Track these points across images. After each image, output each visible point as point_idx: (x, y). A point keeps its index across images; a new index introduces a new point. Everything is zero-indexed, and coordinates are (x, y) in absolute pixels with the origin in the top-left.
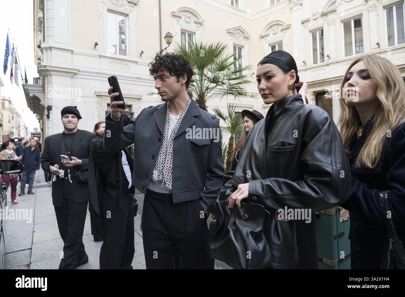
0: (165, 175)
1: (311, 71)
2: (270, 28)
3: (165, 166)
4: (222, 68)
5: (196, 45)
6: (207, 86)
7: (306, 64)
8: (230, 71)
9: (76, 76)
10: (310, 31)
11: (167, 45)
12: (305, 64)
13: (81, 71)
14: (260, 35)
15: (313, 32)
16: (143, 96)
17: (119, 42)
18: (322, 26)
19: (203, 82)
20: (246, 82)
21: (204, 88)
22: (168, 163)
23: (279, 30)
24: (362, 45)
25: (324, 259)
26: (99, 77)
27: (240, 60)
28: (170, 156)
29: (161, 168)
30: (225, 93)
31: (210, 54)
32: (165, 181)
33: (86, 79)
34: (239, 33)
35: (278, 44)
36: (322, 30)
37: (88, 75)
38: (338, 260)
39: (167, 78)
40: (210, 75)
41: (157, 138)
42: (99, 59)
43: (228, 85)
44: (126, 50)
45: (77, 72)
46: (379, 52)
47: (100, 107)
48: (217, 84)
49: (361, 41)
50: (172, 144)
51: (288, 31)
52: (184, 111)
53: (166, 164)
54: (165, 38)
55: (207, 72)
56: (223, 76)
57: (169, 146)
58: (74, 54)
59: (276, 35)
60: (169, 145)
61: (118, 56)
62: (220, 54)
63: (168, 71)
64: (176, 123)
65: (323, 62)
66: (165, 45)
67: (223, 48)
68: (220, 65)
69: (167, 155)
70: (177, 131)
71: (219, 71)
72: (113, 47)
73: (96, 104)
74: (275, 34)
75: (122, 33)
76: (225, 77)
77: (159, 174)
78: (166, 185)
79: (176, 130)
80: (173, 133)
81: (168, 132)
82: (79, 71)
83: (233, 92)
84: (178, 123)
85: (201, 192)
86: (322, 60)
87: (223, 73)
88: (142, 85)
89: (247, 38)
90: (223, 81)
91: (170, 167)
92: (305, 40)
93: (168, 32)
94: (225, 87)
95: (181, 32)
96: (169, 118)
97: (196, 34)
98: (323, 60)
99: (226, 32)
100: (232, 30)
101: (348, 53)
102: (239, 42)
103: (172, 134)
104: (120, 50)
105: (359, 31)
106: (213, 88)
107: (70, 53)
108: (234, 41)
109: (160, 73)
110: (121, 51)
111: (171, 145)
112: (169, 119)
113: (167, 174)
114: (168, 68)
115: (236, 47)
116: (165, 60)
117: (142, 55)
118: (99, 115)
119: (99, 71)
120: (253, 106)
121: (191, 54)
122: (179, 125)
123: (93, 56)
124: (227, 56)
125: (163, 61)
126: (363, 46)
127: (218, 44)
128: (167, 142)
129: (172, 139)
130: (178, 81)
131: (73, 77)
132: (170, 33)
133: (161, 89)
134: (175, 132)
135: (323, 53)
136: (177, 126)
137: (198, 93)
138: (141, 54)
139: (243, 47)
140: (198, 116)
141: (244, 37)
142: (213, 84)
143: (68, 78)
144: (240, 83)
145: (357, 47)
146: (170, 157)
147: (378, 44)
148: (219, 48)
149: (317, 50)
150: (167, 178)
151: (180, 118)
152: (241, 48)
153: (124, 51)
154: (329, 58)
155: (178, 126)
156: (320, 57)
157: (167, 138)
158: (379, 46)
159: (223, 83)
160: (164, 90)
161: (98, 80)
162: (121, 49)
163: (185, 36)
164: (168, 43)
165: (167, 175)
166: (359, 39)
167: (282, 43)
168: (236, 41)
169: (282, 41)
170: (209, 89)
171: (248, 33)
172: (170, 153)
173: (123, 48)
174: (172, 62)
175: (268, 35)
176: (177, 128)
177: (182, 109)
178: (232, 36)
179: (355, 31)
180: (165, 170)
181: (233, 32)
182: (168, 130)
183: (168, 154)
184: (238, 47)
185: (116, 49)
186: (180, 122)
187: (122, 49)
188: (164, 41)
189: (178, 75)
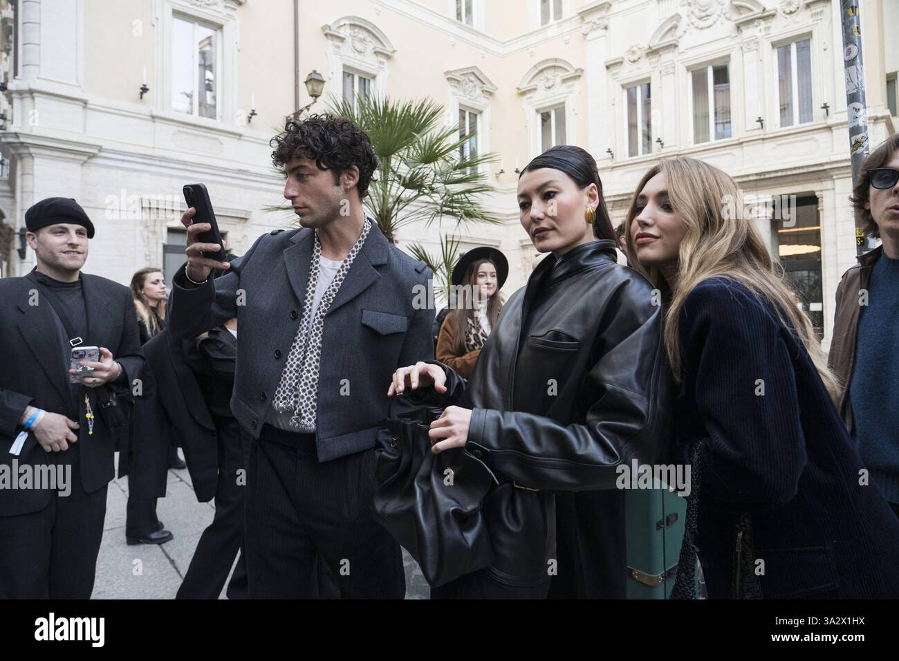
0: (303, 397)
1: (625, 170)
2: (539, 75)
3: (301, 377)
4: (430, 156)
5: (375, 103)
6: (397, 195)
7: (614, 156)
8: (449, 165)
9: (94, 161)
10: (623, 86)
11: (311, 100)
12: (610, 156)
13: (107, 151)
14: (518, 89)
15: (630, 89)
16: (252, 214)
17: (200, 86)
18: (647, 76)
19: (389, 186)
20: (483, 189)
21: (391, 200)
22: (309, 371)
23: (559, 80)
24: (728, 120)
25: (636, 572)
26: (148, 164)
27: (473, 139)
28: (315, 354)
29: (294, 381)
30: (438, 212)
31: (404, 125)
32: (300, 411)
33: (118, 168)
34: (472, 81)
35: (555, 110)
36: (649, 85)
37: (123, 160)
38: (665, 573)
39: (311, 175)
40: (404, 170)
41: (290, 311)
42: (150, 124)
43: (443, 195)
44: (214, 107)
45: (95, 151)
46: (762, 137)
47: (150, 234)
48: (419, 192)
49: (727, 112)
50: (322, 326)
51: (576, 83)
52: (353, 252)
53: (305, 371)
54: (306, 83)
55: (398, 163)
56: (432, 173)
57: (314, 331)
58: (90, 109)
59: (552, 90)
60: (314, 328)
61: (195, 118)
62: (428, 125)
63: (313, 159)
64: (332, 278)
65: (649, 153)
66: (305, 99)
67: (434, 114)
68: (427, 149)
69: (309, 353)
70: (333, 298)
71: (425, 163)
72: (185, 96)
73: (140, 228)
74: (549, 88)
75: (206, 65)
76: (438, 178)
77: (290, 394)
78: (302, 420)
79: (331, 295)
80: (324, 301)
81: (312, 298)
82: (100, 149)
83: (455, 210)
84: (337, 279)
85: (380, 431)
86: (646, 149)
87: (434, 169)
88: (250, 188)
89: (488, 94)
90: (433, 186)
91: (314, 380)
92: (613, 105)
93: (315, 72)
94: (437, 198)
95: (344, 72)
96: (318, 265)
97: (378, 78)
98: (649, 149)
99: (444, 79)
100: (456, 74)
101: (701, 137)
102: (473, 102)
103: (321, 303)
104: (200, 104)
105: (723, 91)
106: (409, 200)
107: (81, 108)
108: (462, 98)
109: (295, 164)
110: (203, 108)
111: (318, 329)
112: (316, 268)
113: (306, 395)
114: (313, 151)
115: (465, 111)
116: (306, 134)
117: (251, 120)
118: (148, 253)
119: (149, 152)
120: (500, 242)
121: (364, 122)
122: (340, 283)
123: (135, 116)
124: (444, 132)
125: (303, 133)
126: (730, 122)
127: (423, 105)
128: (308, 323)
129: (322, 317)
130: (336, 181)
131: (85, 162)
132: (318, 72)
133: (297, 200)
134: (329, 300)
135: (648, 133)
136: (335, 287)
137: (378, 210)
138: (251, 118)
139: (481, 112)
140: (385, 264)
141: (483, 91)
142: (411, 191)
143: (74, 165)
144: (469, 191)
145: (718, 126)
146: (315, 356)
147: (760, 120)
148: (424, 113)
149: (637, 127)
150: (307, 405)
151: (342, 267)
152: (476, 115)
153: (211, 109)
154: (662, 144)
155: (337, 285)
156: (643, 141)
157: (309, 313)
158: (762, 124)
159: (432, 190)
160: (304, 203)
161: (146, 172)
162: (203, 102)
163: (353, 82)
164: (312, 96)
165: (306, 397)
166: (723, 107)
167: (564, 107)
168: (465, 99)
169: (564, 103)
170: (401, 201)
171: (491, 84)
172: (316, 348)
173: (209, 101)
174: (322, 137)
175: (535, 89)
176: (334, 290)
177: (349, 246)
178: (456, 87)
179: (715, 91)
180: (301, 387)
181: (459, 79)
182: (312, 295)
183: (310, 349)
184: (470, 113)
185: (191, 104)
186: (341, 277)
187: (207, 104)
188: (304, 92)
189: (338, 168)
